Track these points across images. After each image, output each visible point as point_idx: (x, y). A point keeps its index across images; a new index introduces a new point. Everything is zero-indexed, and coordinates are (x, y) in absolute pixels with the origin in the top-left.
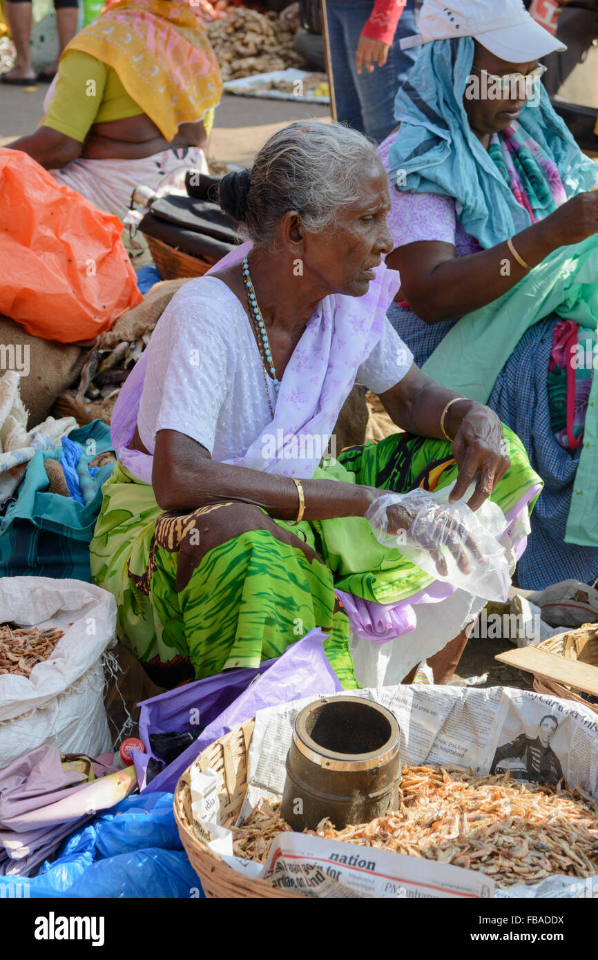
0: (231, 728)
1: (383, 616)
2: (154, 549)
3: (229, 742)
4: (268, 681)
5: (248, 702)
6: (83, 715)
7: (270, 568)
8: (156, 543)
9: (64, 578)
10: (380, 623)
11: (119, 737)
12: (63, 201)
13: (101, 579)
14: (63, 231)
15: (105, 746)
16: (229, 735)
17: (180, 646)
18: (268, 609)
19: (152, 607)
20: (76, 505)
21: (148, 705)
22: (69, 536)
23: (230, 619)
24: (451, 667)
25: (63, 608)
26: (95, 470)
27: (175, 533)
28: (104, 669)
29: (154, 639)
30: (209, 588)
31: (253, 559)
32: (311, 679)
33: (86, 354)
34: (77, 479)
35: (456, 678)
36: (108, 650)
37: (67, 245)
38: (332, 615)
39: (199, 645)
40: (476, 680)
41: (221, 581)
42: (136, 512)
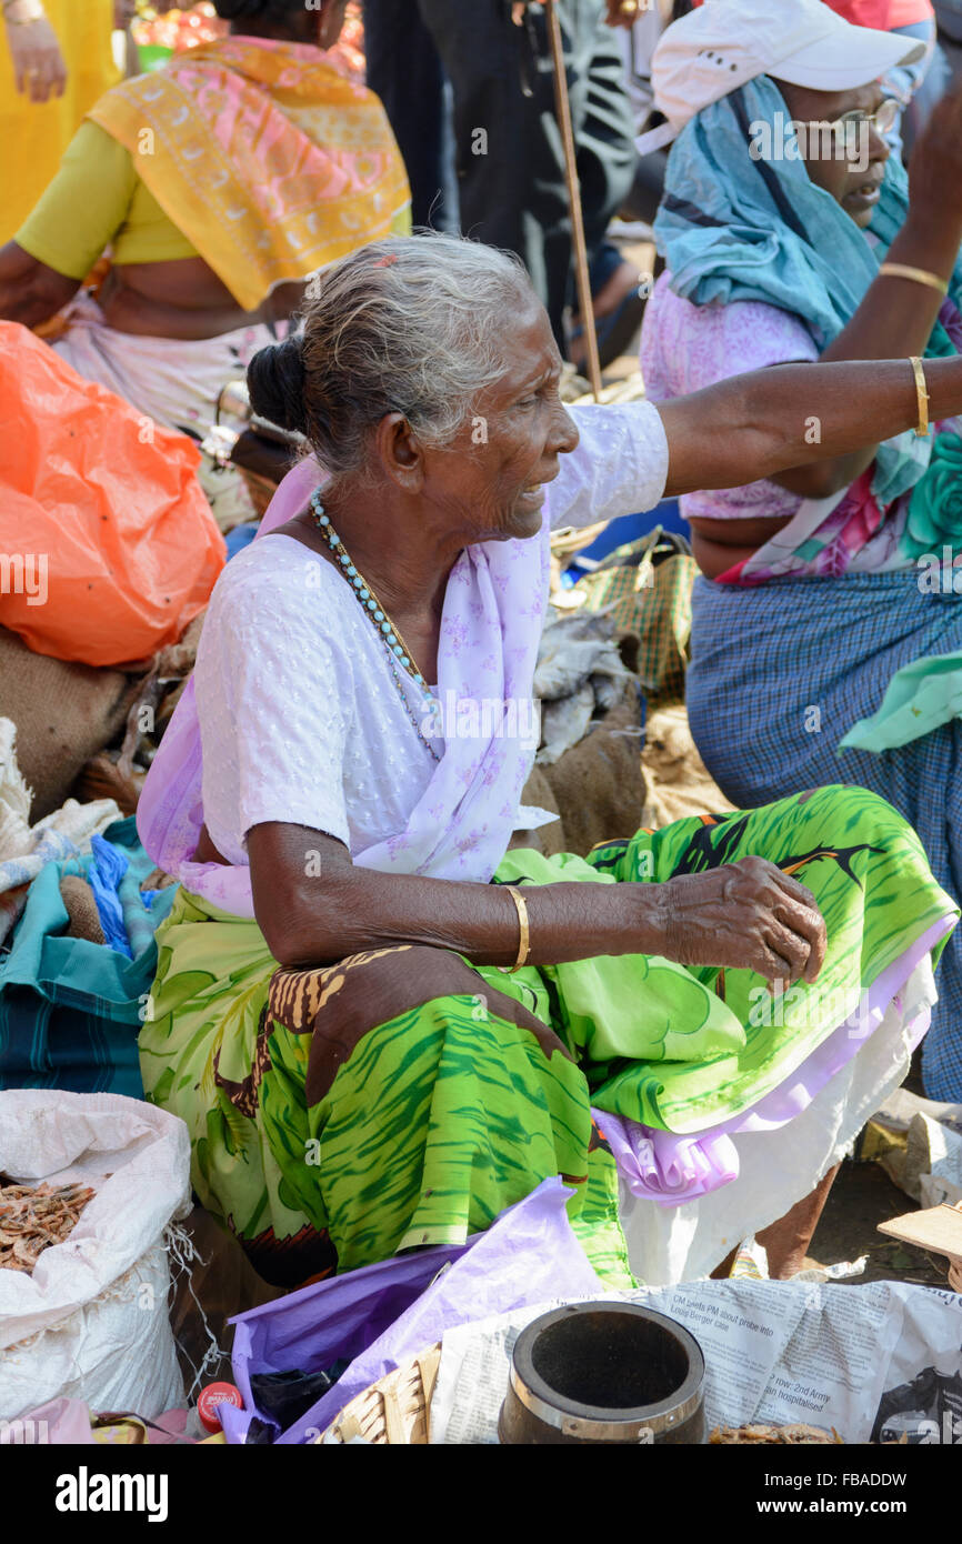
0: (397, 1362)
1: (676, 1155)
2: (264, 1029)
3: (393, 1388)
4: (465, 1275)
5: (428, 1314)
6: (129, 1341)
7: (477, 1064)
8: (270, 1018)
9: (96, 1092)
10: (673, 1169)
11: (197, 1380)
12: (92, 412)
13: (163, 1094)
14: (92, 464)
15: (172, 1397)
16: (395, 1374)
17: (309, 1209)
18: (478, 1138)
19: (261, 1138)
20: (118, 960)
21: (248, 1322)
22: (104, 1015)
23: (405, 1157)
24: (798, 1244)
25: (94, 1147)
26: (151, 896)
27: (306, 999)
28: (169, 1257)
29: (265, 1199)
30: (367, 1100)
31: (448, 1047)
32: (544, 1271)
33: (136, 685)
34: (119, 912)
35: (810, 1265)
36: (176, 1222)
37: (99, 490)
38: (585, 1153)
39: (347, 1203)
40: (845, 1269)
41: (388, 1087)
42: (223, 972)
